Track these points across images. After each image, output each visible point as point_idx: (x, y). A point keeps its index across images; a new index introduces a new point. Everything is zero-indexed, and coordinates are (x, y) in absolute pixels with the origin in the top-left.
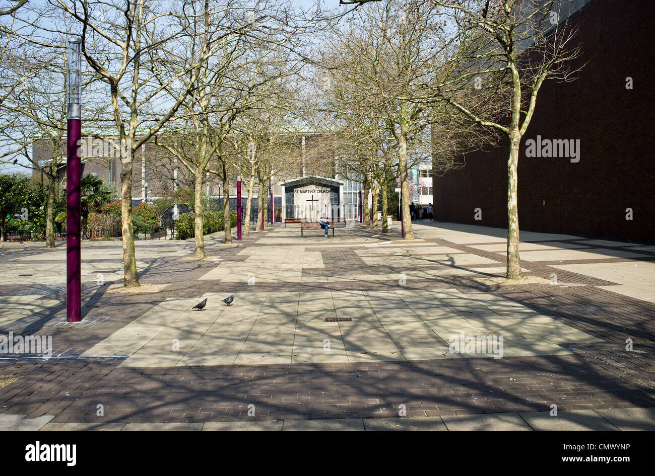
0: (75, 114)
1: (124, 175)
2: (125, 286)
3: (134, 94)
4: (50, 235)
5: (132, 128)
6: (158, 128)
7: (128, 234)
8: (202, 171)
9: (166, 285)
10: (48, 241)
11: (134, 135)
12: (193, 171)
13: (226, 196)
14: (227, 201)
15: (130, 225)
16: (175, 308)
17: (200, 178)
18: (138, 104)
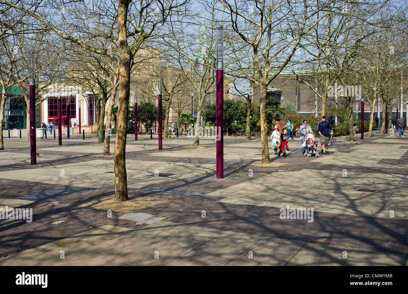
0: (220, 67)
1: (261, 99)
2: (262, 162)
3: (267, 52)
4: (248, 133)
5: (265, 72)
6: (279, 71)
7: (264, 133)
8: (325, 96)
9: (285, 163)
10: (247, 136)
11: (267, 76)
12: (320, 96)
13: (350, 111)
14: (351, 115)
15: (265, 128)
16: (278, 176)
17: (324, 100)
18: (269, 58)
